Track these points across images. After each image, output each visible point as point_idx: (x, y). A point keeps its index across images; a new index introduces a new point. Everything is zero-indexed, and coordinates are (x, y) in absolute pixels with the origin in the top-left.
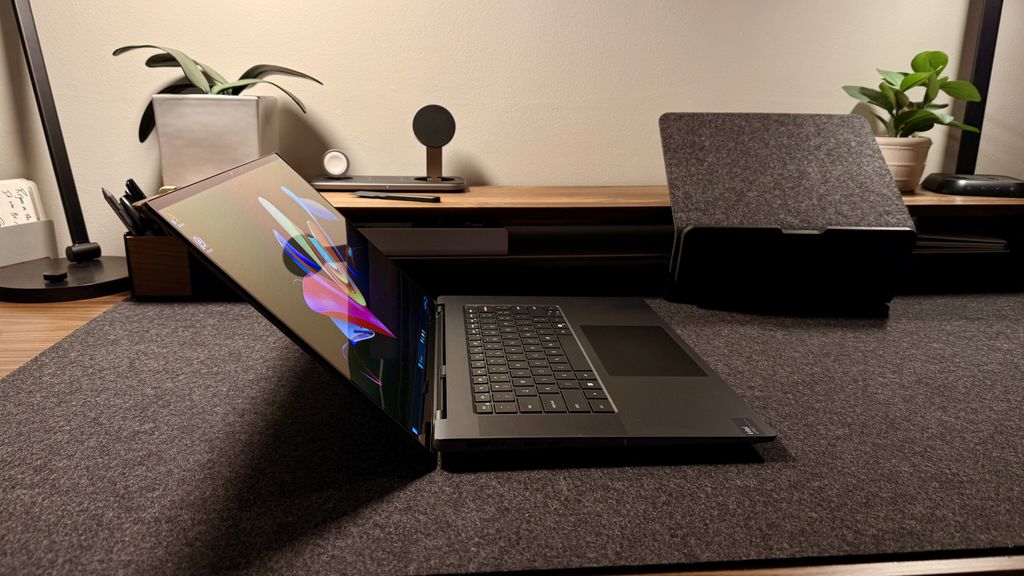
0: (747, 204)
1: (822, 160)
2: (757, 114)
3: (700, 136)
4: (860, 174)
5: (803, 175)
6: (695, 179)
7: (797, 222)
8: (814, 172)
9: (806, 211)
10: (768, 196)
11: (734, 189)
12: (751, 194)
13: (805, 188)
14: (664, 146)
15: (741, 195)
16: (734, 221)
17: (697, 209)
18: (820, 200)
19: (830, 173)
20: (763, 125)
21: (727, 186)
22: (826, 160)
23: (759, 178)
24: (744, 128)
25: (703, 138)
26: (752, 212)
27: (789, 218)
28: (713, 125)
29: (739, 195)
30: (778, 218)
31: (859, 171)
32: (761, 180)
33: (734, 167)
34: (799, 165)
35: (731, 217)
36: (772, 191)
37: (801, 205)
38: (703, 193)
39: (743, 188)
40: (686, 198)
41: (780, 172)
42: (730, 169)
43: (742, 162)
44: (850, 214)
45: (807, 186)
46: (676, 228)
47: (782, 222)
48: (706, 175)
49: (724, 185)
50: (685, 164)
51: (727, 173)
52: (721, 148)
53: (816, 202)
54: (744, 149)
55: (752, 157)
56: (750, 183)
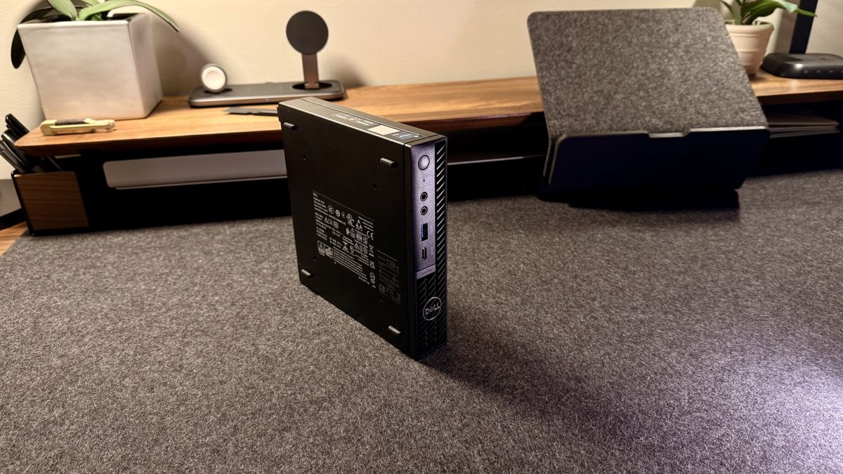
0: (615, 108)
1: (681, 57)
2: (619, 11)
3: (567, 36)
4: (716, 71)
5: (664, 73)
6: (564, 82)
7: (661, 123)
8: (673, 69)
9: (669, 112)
10: (633, 98)
11: (602, 91)
12: (619, 97)
13: (667, 88)
14: (534, 49)
15: (609, 98)
16: (604, 126)
17: (568, 115)
18: (681, 100)
19: (689, 70)
20: (625, 22)
21: (595, 88)
22: (684, 57)
23: (624, 79)
24: (607, 27)
25: (570, 39)
26: (620, 115)
27: (654, 121)
28: (578, 24)
29: (607, 99)
30: (643, 121)
31: (715, 68)
32: (626, 81)
33: (601, 68)
34: (660, 64)
35: (601, 123)
36: (637, 92)
37: (665, 105)
38: (574, 98)
39: (610, 90)
40: (558, 104)
41: (643, 71)
42: (597, 71)
43: (608, 63)
44: (709, 113)
45: (669, 85)
46: (550, 137)
47: (648, 126)
48: (575, 77)
49: (592, 89)
50: (555, 67)
51: (595, 75)
52: (587, 49)
53: (677, 102)
54: (609, 49)
55: (617, 57)
56: (617, 85)
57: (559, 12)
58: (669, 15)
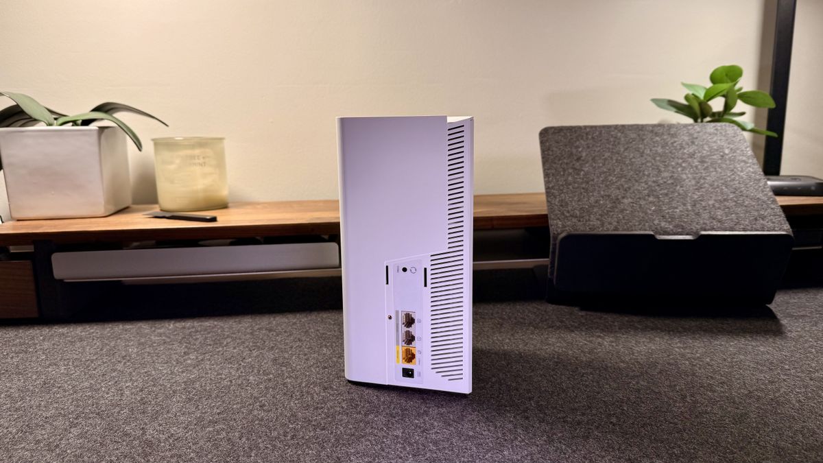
0: (622, 211)
1: (696, 167)
2: (632, 126)
3: (577, 147)
4: (734, 180)
5: (677, 181)
6: (571, 187)
7: (671, 226)
8: (688, 178)
9: (680, 217)
10: (642, 202)
11: (609, 196)
12: (625, 201)
13: (679, 194)
14: (543, 158)
15: (616, 201)
16: (609, 227)
17: (571, 216)
18: (694, 206)
19: (704, 179)
20: (639, 135)
21: (602, 193)
22: (699, 167)
23: (634, 185)
24: (620, 139)
25: (580, 149)
26: (626, 218)
27: (663, 224)
28: (590, 137)
29: (614, 202)
30: (652, 224)
31: (733, 176)
32: (636, 187)
33: (610, 175)
34: (673, 172)
35: (606, 224)
36: (647, 197)
37: (676, 210)
38: (579, 201)
39: (618, 195)
40: (562, 206)
41: (654, 179)
42: (606, 177)
43: (618, 170)
44: (724, 218)
45: (681, 192)
46: (551, 235)
47: (656, 228)
48: (582, 183)
49: (599, 193)
50: (562, 173)
51: (603, 181)
52: (597, 158)
53: (690, 208)
54: (619, 158)
55: (627, 166)
56: (626, 190)
57: (571, 127)
58: (685, 129)
